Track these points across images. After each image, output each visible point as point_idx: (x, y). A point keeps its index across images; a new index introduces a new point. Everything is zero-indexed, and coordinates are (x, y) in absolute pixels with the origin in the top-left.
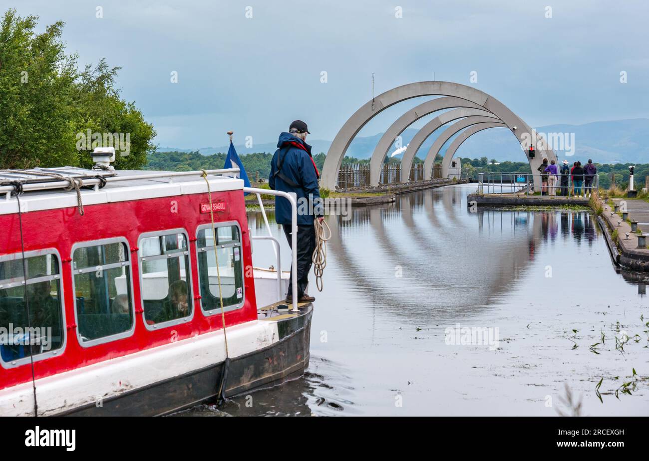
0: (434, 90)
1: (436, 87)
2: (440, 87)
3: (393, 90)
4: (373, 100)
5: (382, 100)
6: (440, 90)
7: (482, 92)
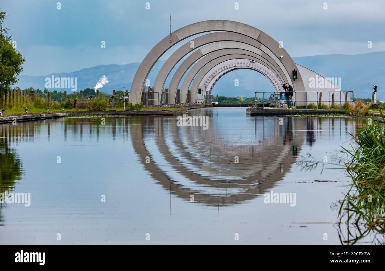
0: (218, 27)
1: (220, 25)
2: (223, 25)
3: (186, 27)
4: (171, 35)
5: (177, 34)
6: (223, 27)
7: (256, 29)
